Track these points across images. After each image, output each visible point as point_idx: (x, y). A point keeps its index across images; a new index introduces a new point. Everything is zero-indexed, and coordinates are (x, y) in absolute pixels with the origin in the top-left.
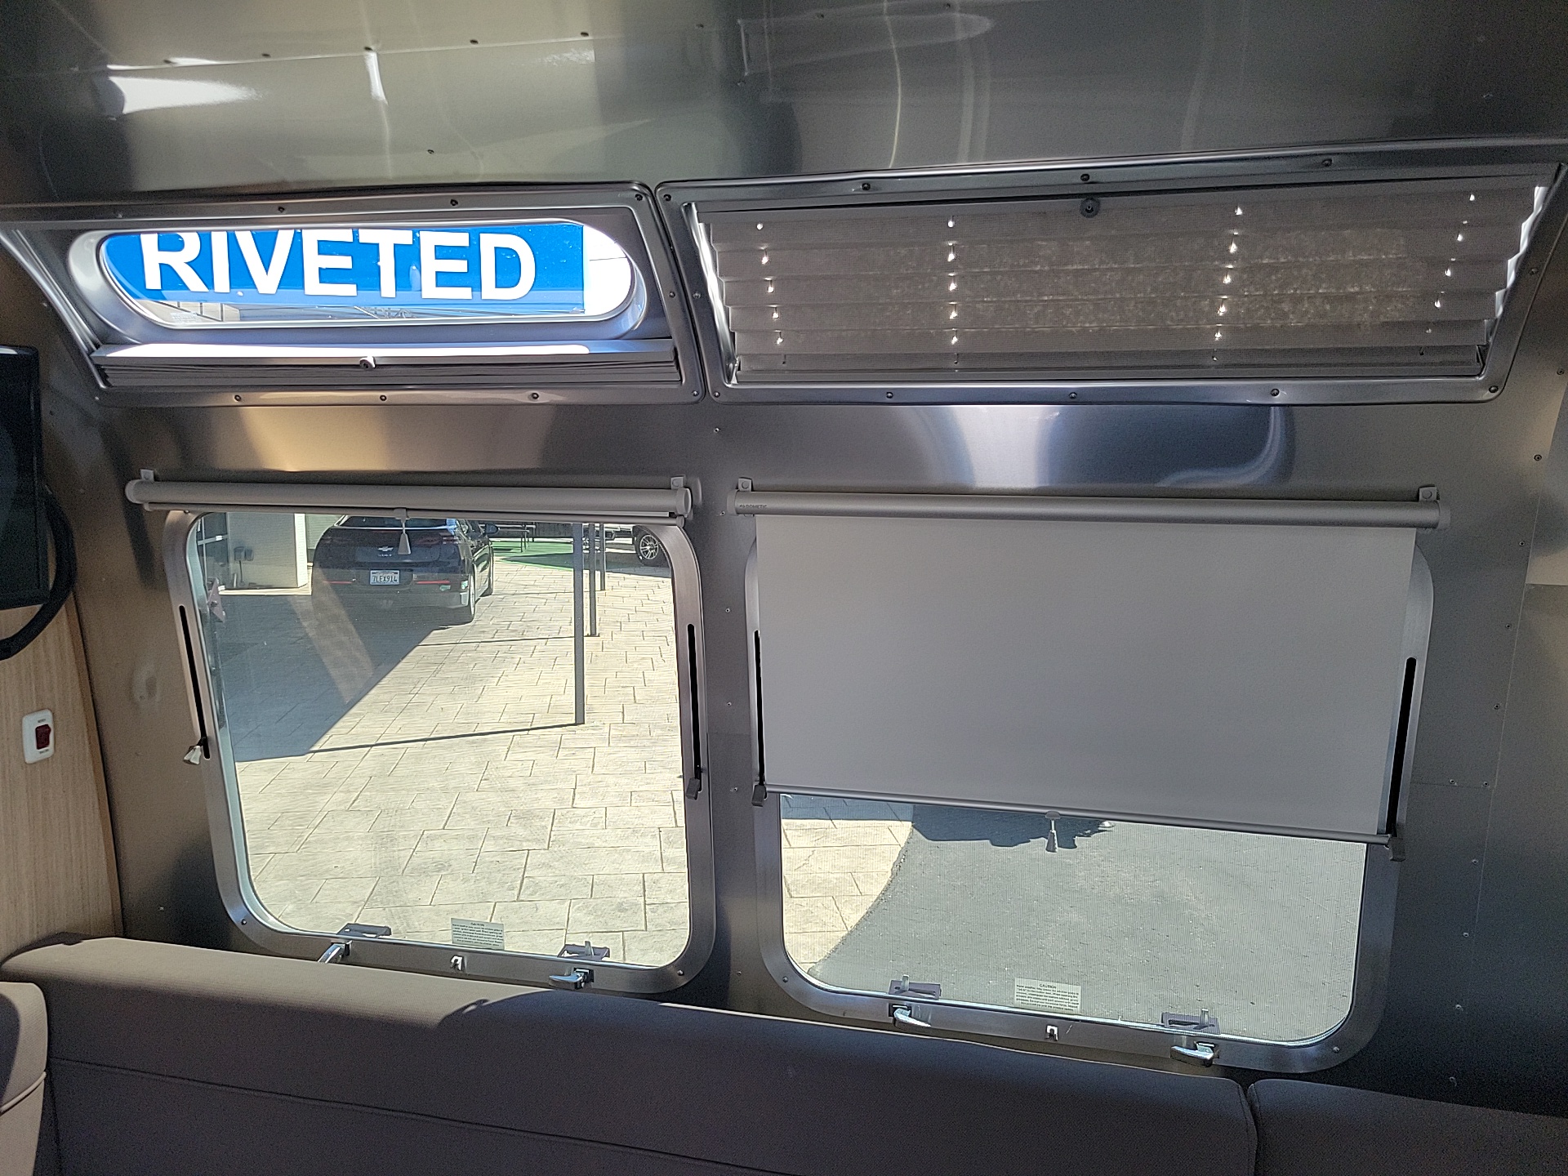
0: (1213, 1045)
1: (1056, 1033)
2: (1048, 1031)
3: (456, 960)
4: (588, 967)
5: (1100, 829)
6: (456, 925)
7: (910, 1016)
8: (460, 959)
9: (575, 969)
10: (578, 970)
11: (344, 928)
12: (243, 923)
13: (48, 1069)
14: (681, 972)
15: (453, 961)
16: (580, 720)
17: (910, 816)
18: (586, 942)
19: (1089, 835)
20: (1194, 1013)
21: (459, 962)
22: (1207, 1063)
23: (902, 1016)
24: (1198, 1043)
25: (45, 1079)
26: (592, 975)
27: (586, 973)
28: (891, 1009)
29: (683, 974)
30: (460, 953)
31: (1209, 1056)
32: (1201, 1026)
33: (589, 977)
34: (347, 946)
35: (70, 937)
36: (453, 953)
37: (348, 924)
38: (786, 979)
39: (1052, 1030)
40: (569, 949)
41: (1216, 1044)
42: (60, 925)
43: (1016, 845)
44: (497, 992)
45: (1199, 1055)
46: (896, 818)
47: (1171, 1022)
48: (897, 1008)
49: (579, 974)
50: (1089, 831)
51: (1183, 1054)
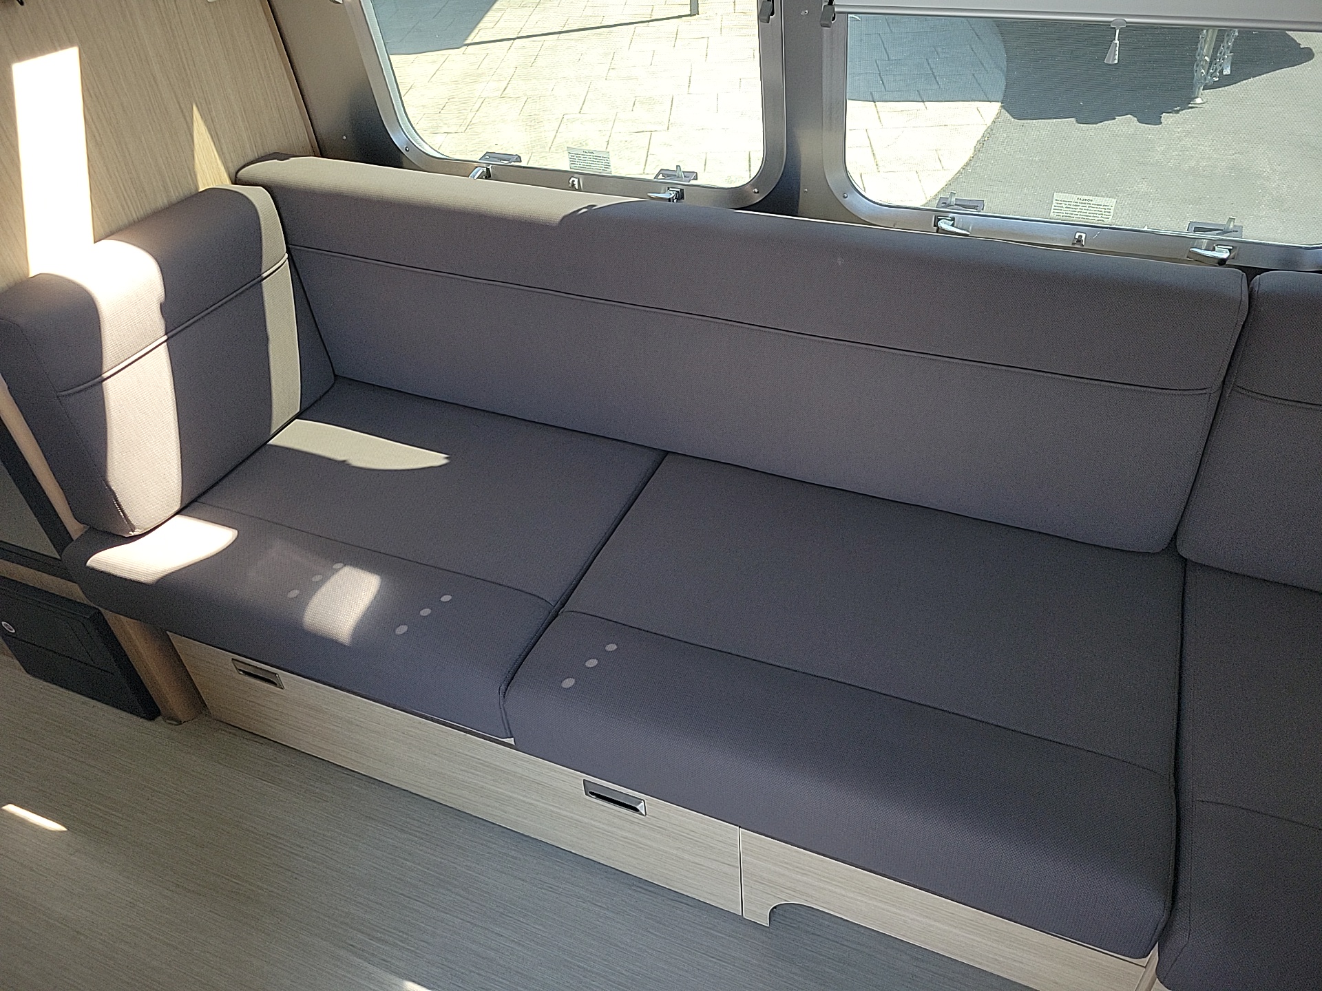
0: (1231, 248)
1: (1083, 238)
2: (1077, 237)
3: (573, 181)
4: (680, 187)
5: (1190, 105)
6: (572, 155)
7: (953, 225)
8: (576, 180)
9: (669, 188)
10: (671, 189)
11: (484, 155)
12: (406, 150)
13: (288, 251)
14: (756, 190)
15: (571, 182)
16: (694, 12)
17: (1001, 97)
18: (677, 166)
19: (1177, 112)
20: (1222, 221)
21: (576, 183)
22: (1222, 262)
23: (943, 224)
24: (1217, 245)
25: (288, 258)
26: (683, 194)
27: (678, 192)
28: (937, 220)
29: (758, 192)
30: (576, 176)
31: (1225, 255)
32: (1224, 232)
33: (680, 196)
34: (488, 169)
35: (281, 156)
36: (571, 175)
37: (487, 152)
38: (846, 195)
39: (1081, 236)
40: (662, 172)
41: (1235, 247)
42: (272, 148)
43: (1101, 122)
44: (602, 200)
45: (1216, 255)
46: (985, 98)
47: (1197, 229)
48: (941, 219)
49: (672, 192)
50: (1178, 108)
51: (1200, 254)
